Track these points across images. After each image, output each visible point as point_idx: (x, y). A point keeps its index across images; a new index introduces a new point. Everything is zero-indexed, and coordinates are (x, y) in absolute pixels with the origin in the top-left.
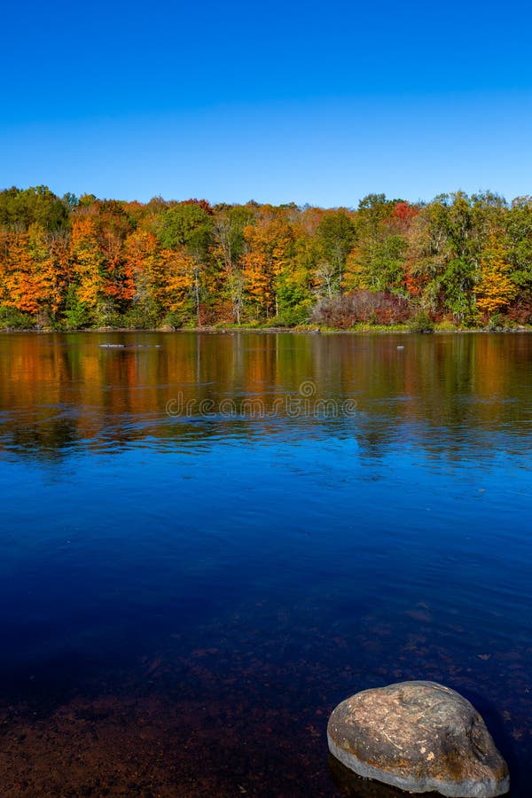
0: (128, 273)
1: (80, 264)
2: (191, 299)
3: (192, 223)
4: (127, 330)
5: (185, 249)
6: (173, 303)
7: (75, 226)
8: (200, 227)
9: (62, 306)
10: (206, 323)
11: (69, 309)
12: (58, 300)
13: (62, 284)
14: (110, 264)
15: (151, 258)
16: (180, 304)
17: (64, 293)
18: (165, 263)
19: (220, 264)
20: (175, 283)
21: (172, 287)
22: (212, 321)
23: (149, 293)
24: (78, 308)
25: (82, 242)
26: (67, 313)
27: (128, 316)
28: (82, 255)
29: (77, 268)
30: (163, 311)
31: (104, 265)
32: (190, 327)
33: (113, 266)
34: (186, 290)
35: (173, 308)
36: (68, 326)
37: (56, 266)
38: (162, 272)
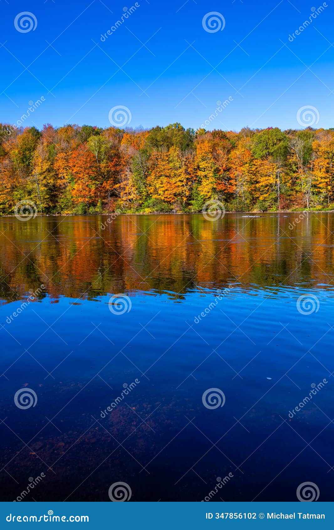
0: (232, 176)
1: (201, 170)
2: (274, 192)
3: (275, 141)
4: (231, 212)
5: (270, 158)
6: (261, 194)
7: (198, 147)
8: (281, 143)
9: (190, 198)
10: (284, 208)
11: (193, 200)
12: (187, 194)
13: (189, 183)
14: (220, 170)
15: (248, 165)
16: (265, 195)
17: (191, 189)
18: (256, 169)
19: (294, 168)
20: (263, 181)
21: (261, 184)
22: (288, 207)
23: (245, 188)
24: (199, 199)
25: (203, 156)
26: (192, 202)
27: (231, 204)
28: (203, 165)
29: (199, 173)
30: (254, 200)
31: (217, 171)
32: (273, 210)
33: (222, 171)
34: (271, 185)
35: (261, 198)
36: (193, 211)
37: (186, 172)
38: (254, 175)
